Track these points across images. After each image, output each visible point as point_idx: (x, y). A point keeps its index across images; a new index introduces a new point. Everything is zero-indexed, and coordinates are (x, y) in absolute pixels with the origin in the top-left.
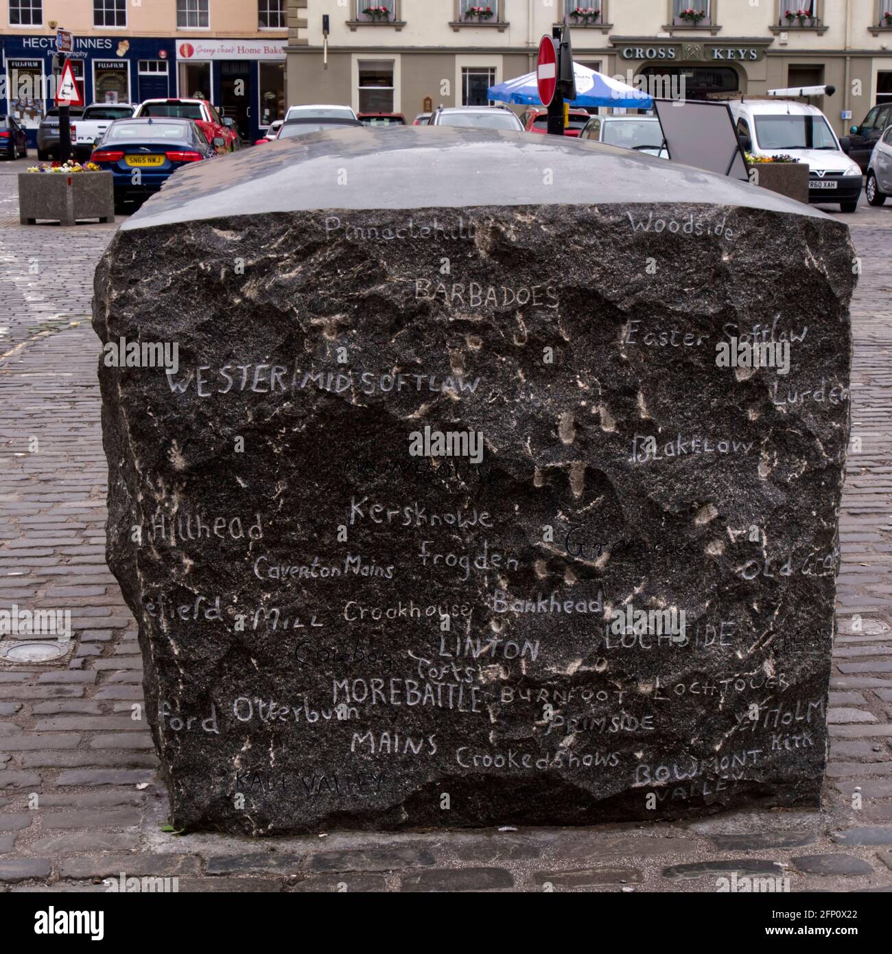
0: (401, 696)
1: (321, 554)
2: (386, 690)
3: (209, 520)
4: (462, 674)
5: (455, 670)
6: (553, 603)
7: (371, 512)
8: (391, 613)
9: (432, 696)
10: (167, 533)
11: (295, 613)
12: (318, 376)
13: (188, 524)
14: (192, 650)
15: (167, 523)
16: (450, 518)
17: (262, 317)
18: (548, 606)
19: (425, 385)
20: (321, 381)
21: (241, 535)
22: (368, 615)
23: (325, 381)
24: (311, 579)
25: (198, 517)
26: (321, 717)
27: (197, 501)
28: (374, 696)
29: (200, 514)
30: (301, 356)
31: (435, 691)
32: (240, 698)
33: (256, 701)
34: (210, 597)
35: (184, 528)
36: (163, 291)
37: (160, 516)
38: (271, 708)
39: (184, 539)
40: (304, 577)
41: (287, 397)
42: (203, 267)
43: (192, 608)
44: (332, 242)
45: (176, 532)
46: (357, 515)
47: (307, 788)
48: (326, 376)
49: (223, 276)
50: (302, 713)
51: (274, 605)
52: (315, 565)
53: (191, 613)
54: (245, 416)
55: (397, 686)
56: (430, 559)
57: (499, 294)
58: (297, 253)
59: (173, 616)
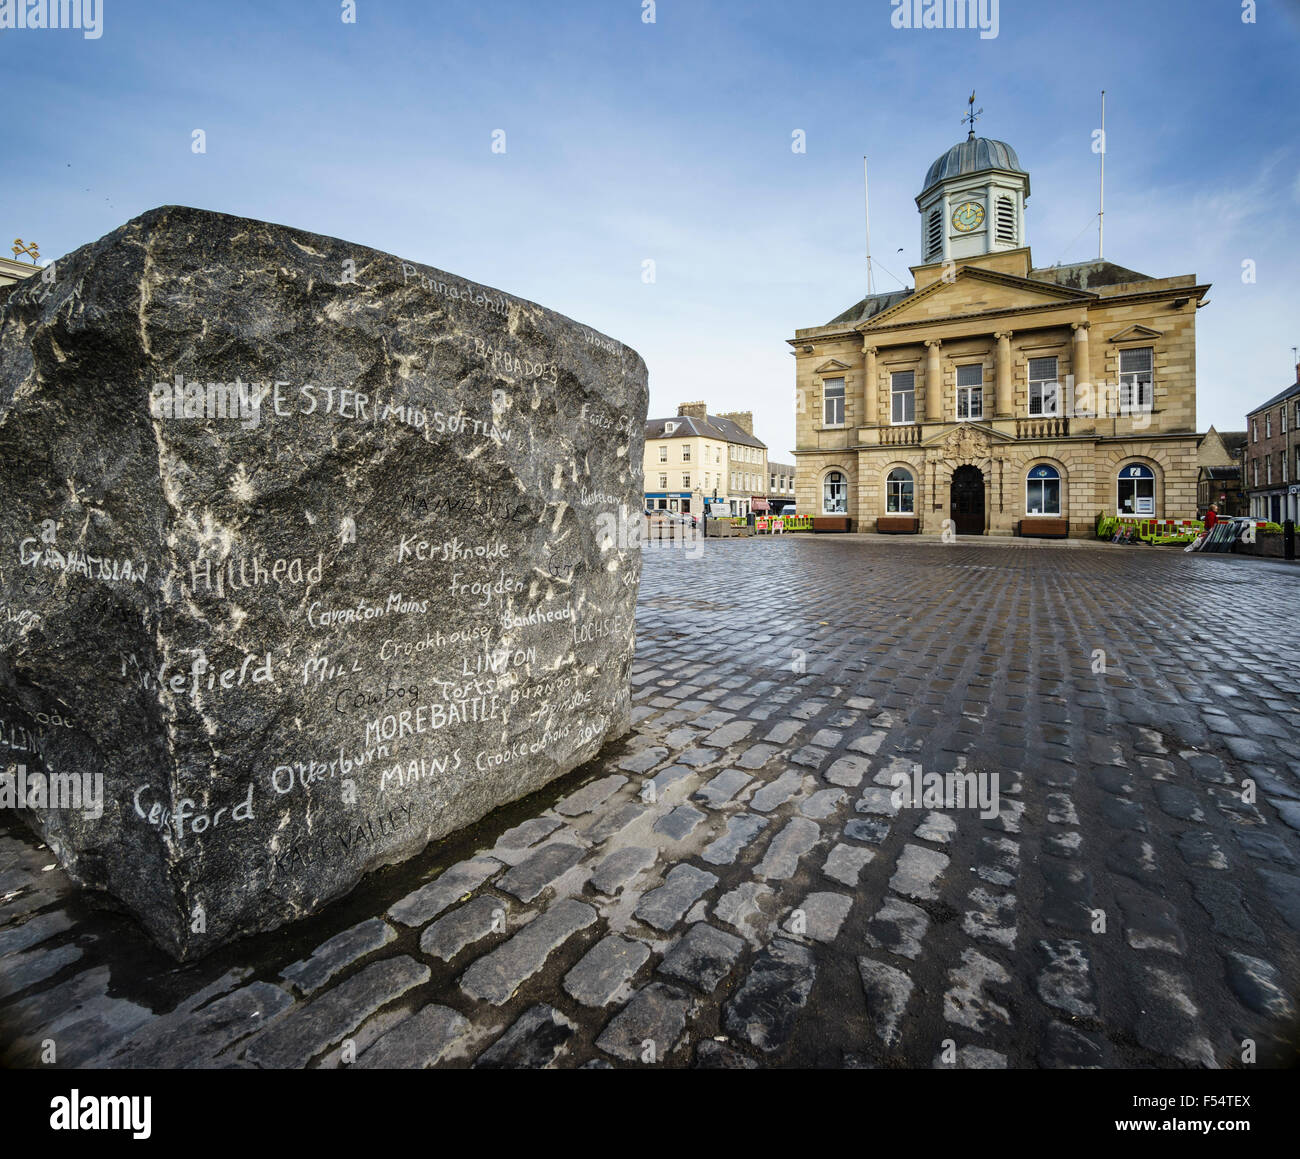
0: (427, 723)
1: (369, 596)
2: (412, 722)
3: (268, 563)
4: (483, 688)
5: (477, 685)
6: (539, 616)
7: (417, 550)
8: (420, 646)
9: (457, 714)
10: (214, 582)
11: (341, 660)
12: (398, 410)
13: (242, 569)
14: (232, 725)
15: (213, 571)
16: (480, 551)
17: (345, 341)
18: (536, 619)
19: (480, 430)
20: (402, 415)
21: (300, 578)
22: (402, 651)
23: (406, 414)
24: (357, 622)
25: (255, 559)
26: (354, 765)
27: (256, 541)
28: (401, 730)
29: (257, 556)
30: (383, 387)
31: (460, 709)
32: (278, 769)
33: (296, 766)
34: (260, 654)
35: (237, 575)
36: (234, 287)
37: (204, 562)
38: (312, 770)
39: (236, 588)
40: (350, 621)
41: (370, 427)
42: (286, 273)
43: (238, 672)
44: (409, 287)
45: (225, 580)
46: (405, 553)
47: (345, 844)
48: (406, 410)
49: (310, 288)
50: (337, 766)
51: (324, 654)
52: (361, 607)
53: (236, 678)
54: (328, 441)
55: (423, 714)
56: (458, 590)
57: (523, 366)
58: (378, 288)
59: (210, 687)
